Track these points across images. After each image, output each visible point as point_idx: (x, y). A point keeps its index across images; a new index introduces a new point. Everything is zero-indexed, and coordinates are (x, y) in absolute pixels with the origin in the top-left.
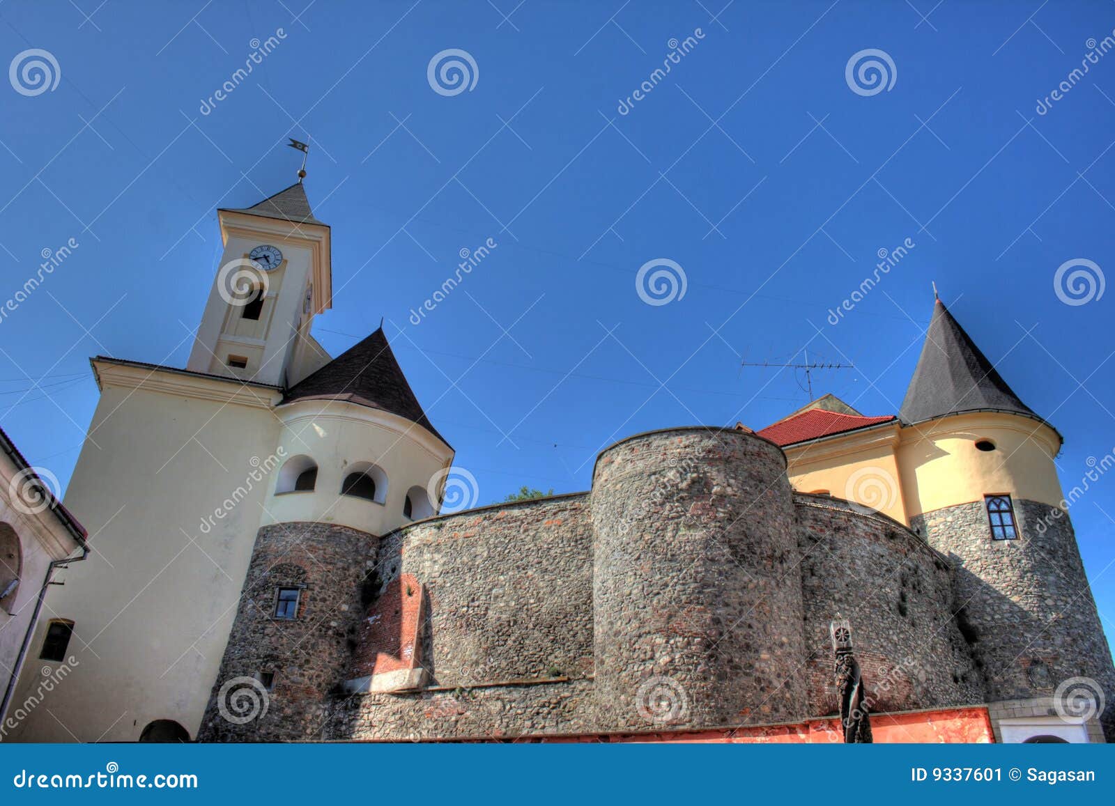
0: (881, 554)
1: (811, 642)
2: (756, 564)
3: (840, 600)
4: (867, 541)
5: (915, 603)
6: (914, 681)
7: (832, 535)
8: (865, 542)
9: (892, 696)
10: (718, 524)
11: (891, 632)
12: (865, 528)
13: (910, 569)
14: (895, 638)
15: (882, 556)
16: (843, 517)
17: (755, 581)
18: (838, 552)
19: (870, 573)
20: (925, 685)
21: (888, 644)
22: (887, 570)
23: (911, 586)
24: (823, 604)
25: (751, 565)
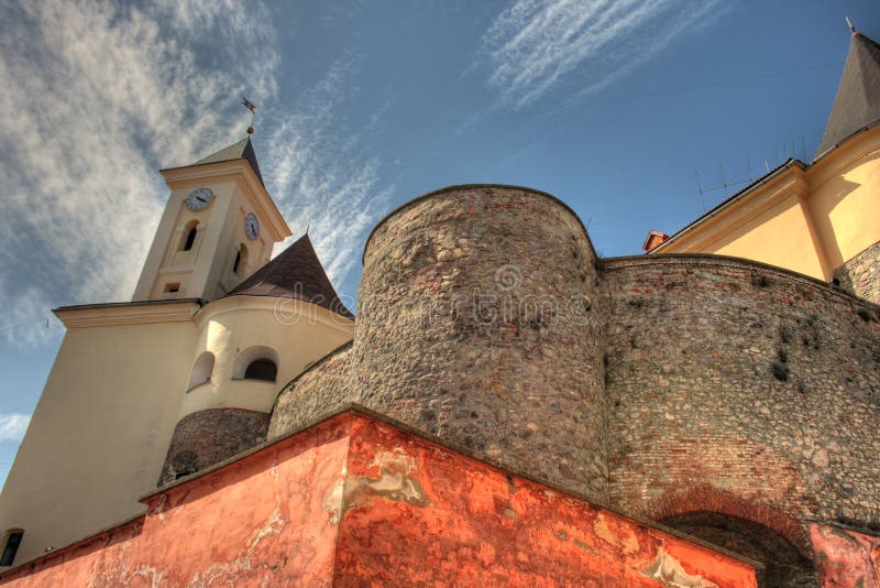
0: (744, 306)
1: (624, 432)
2: (489, 334)
3: (672, 372)
4: (719, 293)
5: (807, 362)
6: (803, 467)
7: (663, 294)
8: (716, 295)
9: (759, 492)
10: (442, 295)
11: (758, 403)
12: (714, 278)
13: (798, 322)
14: (765, 411)
15: (745, 309)
16: (680, 270)
17: (486, 356)
18: (672, 314)
19: (723, 330)
20: (827, 471)
21: (752, 419)
22: (754, 326)
23: (799, 342)
24: (646, 381)
25: (483, 336)
